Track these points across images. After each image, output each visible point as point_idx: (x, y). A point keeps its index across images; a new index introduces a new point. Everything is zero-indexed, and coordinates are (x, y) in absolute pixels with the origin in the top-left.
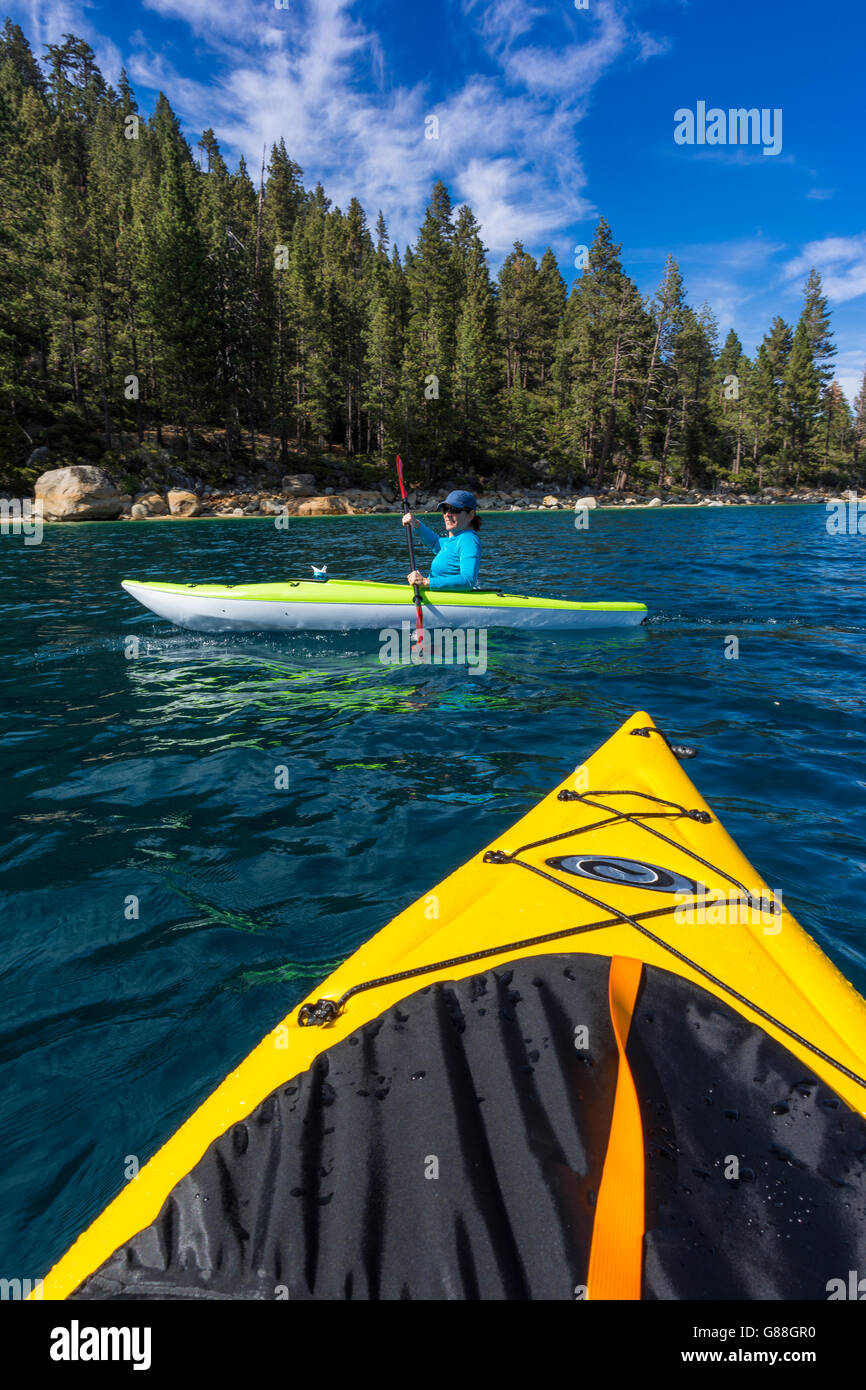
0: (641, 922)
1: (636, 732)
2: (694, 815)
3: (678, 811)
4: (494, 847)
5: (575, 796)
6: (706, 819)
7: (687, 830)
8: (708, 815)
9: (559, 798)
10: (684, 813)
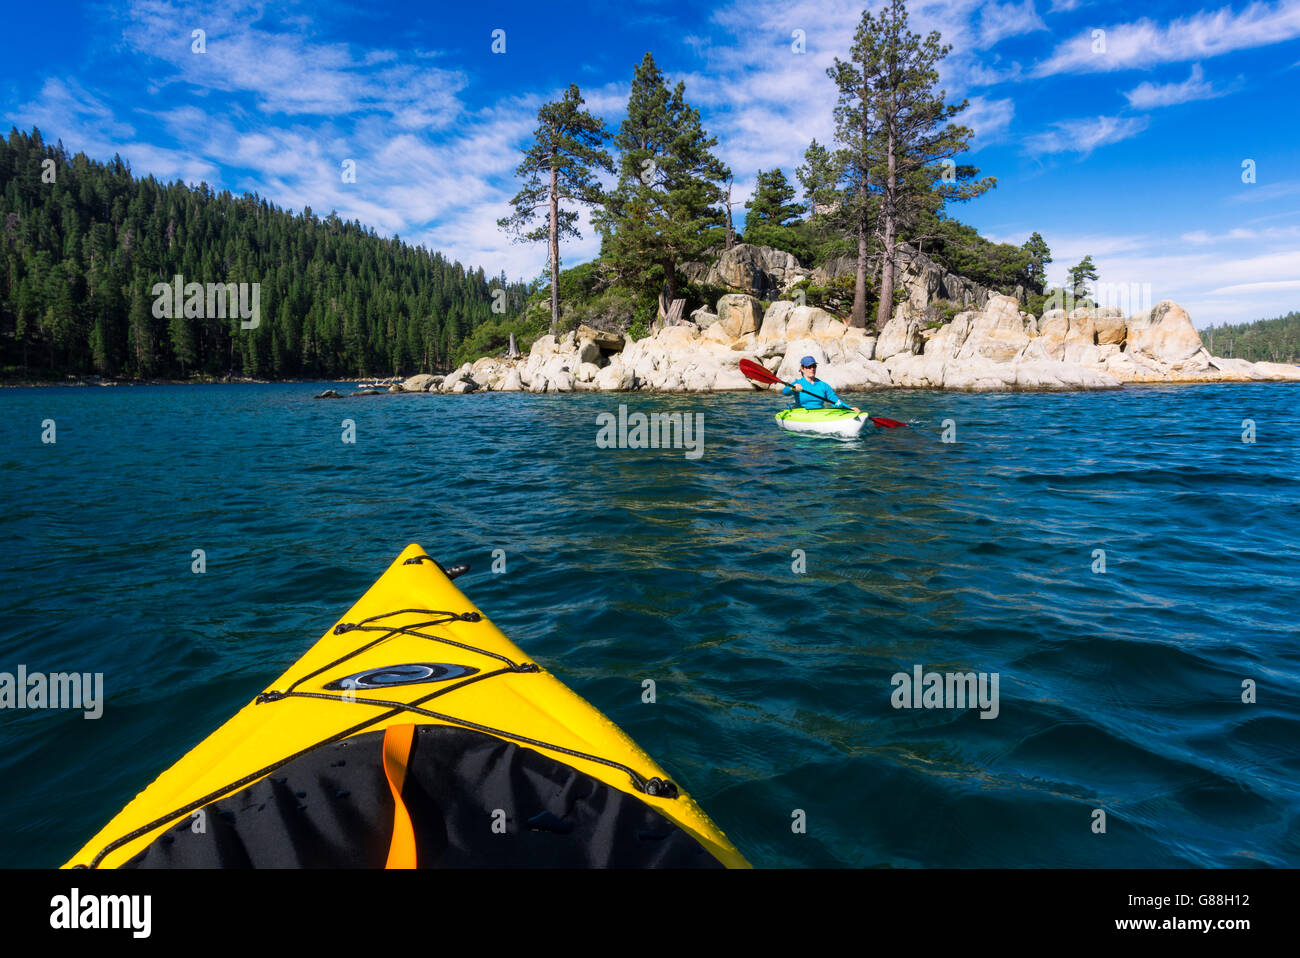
0: (421, 706)
1: (409, 562)
2: (466, 617)
3: (450, 617)
4: (268, 691)
5: (351, 627)
6: (476, 618)
7: (461, 631)
8: (477, 615)
9: (335, 633)
10: (455, 617)
